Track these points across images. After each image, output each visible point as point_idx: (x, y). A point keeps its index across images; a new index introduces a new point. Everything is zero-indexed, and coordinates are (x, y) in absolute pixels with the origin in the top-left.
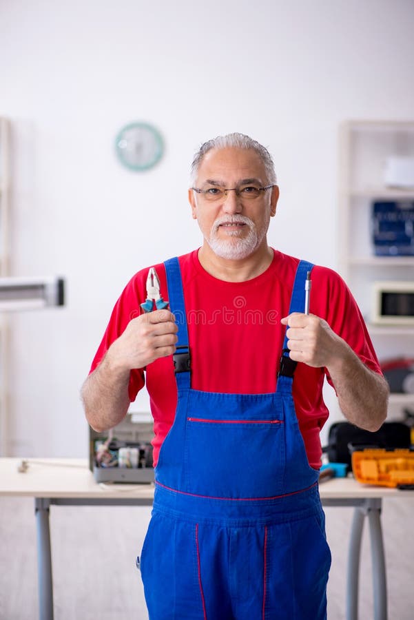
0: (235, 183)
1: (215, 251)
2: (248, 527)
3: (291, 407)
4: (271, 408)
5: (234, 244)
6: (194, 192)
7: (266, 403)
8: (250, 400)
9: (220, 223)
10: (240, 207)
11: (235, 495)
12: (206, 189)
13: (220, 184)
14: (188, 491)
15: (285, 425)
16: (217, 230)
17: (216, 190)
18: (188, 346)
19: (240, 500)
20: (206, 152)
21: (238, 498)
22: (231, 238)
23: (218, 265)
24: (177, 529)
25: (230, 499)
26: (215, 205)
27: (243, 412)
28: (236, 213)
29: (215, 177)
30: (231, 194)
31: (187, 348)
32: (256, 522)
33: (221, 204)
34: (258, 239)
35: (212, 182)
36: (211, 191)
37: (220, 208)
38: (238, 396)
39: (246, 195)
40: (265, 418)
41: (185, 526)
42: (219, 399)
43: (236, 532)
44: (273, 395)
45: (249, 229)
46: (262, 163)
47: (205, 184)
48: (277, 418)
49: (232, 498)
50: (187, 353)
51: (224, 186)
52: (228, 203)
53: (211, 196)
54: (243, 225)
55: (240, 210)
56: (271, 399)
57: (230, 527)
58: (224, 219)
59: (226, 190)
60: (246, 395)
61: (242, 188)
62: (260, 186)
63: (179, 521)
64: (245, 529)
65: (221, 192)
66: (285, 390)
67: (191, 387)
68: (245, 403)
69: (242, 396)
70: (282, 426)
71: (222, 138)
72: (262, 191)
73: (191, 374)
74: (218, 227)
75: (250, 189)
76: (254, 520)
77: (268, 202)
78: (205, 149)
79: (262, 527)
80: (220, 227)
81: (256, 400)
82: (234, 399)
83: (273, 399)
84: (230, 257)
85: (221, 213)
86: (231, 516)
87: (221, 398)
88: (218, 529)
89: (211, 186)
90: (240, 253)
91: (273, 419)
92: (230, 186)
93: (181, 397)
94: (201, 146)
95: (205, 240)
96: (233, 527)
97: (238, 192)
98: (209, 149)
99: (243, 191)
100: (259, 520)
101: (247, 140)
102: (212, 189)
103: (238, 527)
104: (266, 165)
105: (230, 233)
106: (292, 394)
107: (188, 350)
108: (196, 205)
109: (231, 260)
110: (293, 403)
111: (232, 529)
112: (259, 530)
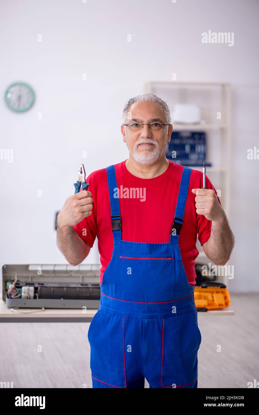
0: (148, 121)
1: (136, 159)
2: (153, 318)
3: (178, 250)
4: (167, 251)
5: (147, 155)
6: (125, 126)
7: (164, 249)
8: (155, 247)
9: (139, 143)
10: (151, 134)
11: (146, 301)
12: (131, 124)
13: (139, 121)
14: (119, 298)
15: (175, 261)
16: (138, 147)
17: (137, 124)
18: (120, 215)
19: (149, 303)
20: (132, 104)
21: (148, 302)
22: (145, 151)
23: (138, 168)
24: (112, 319)
25: (143, 303)
26: (137, 133)
27: (151, 253)
28: (148, 138)
29: (137, 117)
30: (145, 127)
31: (119, 216)
32: (158, 316)
33: (140, 133)
34: (160, 153)
35: (135, 120)
36: (134, 125)
37: (139, 135)
38: (148, 244)
39: (154, 128)
40: (163, 257)
41: (117, 318)
42: (137, 246)
43: (146, 321)
44: (168, 244)
45: (155, 147)
46: (163, 110)
47: (131, 121)
48: (170, 257)
49: (144, 302)
50: (119, 219)
51: (142, 122)
52: (144, 132)
53: (134, 128)
54: (152, 144)
55: (150, 136)
56: (167, 246)
57: (143, 318)
58: (141, 141)
59: (143, 125)
60: (153, 243)
61: (152, 123)
62: (162, 123)
63: (113, 316)
64: (152, 319)
65: (140, 126)
66: (174, 241)
67: (121, 239)
68: (152, 248)
69: (150, 244)
70: (173, 261)
71: (141, 96)
72: (163, 126)
73: (121, 232)
74: (138, 146)
75: (156, 124)
76: (157, 315)
77: (166, 133)
78: (131, 102)
79: (161, 318)
80: (139, 146)
81: (158, 247)
82: (146, 246)
83: (168, 246)
84: (144, 162)
85: (140, 137)
86: (144, 312)
87: (139, 245)
88: (136, 320)
89: (135, 122)
90: (150, 160)
91: (168, 257)
92: (145, 122)
93: (116, 244)
94: (129, 100)
95: (130, 154)
96: (145, 318)
97: (149, 126)
98: (133, 102)
99: (152, 125)
100: (159, 314)
101: (155, 97)
102: (135, 124)
103: (148, 318)
104: (165, 112)
105: (145, 148)
106: (179, 244)
107: (120, 218)
108: (125, 134)
109: (145, 165)
110: (179, 248)
111: (144, 320)
112: (160, 320)
